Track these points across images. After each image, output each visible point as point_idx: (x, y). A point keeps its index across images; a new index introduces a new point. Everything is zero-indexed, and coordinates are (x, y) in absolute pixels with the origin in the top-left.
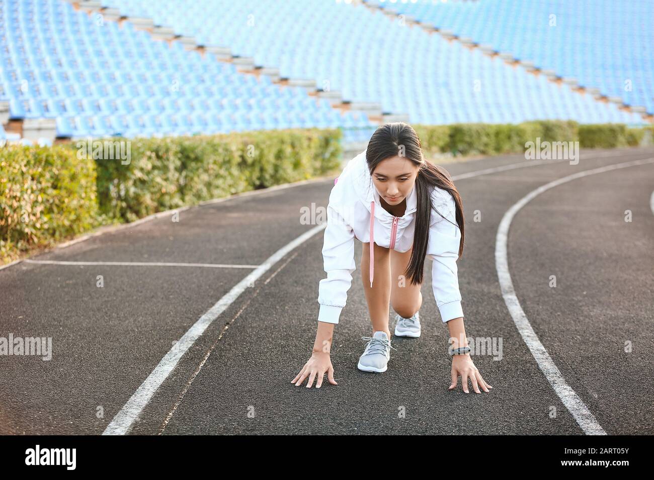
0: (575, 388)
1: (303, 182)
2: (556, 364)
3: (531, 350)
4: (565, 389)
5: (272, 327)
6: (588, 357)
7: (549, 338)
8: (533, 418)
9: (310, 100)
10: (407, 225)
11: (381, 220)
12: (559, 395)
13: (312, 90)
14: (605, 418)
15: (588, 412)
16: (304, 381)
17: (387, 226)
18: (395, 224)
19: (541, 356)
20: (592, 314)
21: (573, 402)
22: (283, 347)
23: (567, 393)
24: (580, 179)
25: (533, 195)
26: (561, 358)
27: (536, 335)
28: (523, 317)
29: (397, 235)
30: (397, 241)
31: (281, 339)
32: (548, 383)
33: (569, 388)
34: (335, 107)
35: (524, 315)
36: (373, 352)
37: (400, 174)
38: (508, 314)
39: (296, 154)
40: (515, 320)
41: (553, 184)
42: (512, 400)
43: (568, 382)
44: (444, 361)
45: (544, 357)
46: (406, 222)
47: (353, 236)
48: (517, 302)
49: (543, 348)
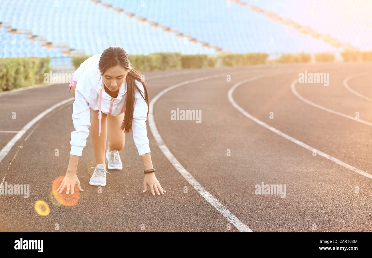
0: (211, 193)
1: (30, 87)
2: (197, 181)
3: (182, 174)
4: (206, 193)
5: (36, 163)
6: (214, 177)
7: (190, 168)
8: (193, 208)
9: (29, 42)
10: (119, 102)
11: (105, 99)
12: (203, 196)
13: (30, 36)
14: (231, 207)
15: (222, 205)
16: (64, 190)
17: (108, 102)
18: (112, 102)
19: (188, 177)
20: (210, 155)
21: (212, 200)
22: (45, 173)
23: (207, 195)
24: (186, 85)
25: (161, 93)
26: (200, 178)
27: (182, 166)
28: (173, 157)
29: (113, 107)
30: (112, 110)
31: (43, 170)
32: (195, 190)
33: (208, 193)
34: (43, 45)
35: (173, 156)
36: (97, 175)
37: (119, 76)
38: (164, 156)
39: (26, 72)
40: (169, 159)
41: (171, 88)
42: (179, 199)
43: (206, 189)
44: (136, 180)
45: (190, 177)
46: (118, 101)
47: (89, 107)
48: (167, 149)
49: (188, 173)
